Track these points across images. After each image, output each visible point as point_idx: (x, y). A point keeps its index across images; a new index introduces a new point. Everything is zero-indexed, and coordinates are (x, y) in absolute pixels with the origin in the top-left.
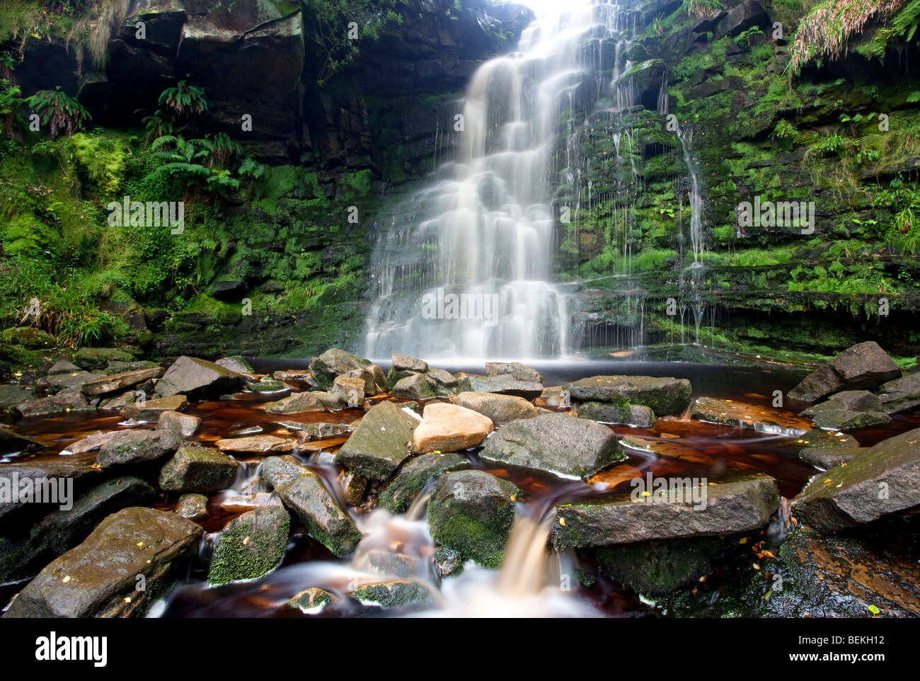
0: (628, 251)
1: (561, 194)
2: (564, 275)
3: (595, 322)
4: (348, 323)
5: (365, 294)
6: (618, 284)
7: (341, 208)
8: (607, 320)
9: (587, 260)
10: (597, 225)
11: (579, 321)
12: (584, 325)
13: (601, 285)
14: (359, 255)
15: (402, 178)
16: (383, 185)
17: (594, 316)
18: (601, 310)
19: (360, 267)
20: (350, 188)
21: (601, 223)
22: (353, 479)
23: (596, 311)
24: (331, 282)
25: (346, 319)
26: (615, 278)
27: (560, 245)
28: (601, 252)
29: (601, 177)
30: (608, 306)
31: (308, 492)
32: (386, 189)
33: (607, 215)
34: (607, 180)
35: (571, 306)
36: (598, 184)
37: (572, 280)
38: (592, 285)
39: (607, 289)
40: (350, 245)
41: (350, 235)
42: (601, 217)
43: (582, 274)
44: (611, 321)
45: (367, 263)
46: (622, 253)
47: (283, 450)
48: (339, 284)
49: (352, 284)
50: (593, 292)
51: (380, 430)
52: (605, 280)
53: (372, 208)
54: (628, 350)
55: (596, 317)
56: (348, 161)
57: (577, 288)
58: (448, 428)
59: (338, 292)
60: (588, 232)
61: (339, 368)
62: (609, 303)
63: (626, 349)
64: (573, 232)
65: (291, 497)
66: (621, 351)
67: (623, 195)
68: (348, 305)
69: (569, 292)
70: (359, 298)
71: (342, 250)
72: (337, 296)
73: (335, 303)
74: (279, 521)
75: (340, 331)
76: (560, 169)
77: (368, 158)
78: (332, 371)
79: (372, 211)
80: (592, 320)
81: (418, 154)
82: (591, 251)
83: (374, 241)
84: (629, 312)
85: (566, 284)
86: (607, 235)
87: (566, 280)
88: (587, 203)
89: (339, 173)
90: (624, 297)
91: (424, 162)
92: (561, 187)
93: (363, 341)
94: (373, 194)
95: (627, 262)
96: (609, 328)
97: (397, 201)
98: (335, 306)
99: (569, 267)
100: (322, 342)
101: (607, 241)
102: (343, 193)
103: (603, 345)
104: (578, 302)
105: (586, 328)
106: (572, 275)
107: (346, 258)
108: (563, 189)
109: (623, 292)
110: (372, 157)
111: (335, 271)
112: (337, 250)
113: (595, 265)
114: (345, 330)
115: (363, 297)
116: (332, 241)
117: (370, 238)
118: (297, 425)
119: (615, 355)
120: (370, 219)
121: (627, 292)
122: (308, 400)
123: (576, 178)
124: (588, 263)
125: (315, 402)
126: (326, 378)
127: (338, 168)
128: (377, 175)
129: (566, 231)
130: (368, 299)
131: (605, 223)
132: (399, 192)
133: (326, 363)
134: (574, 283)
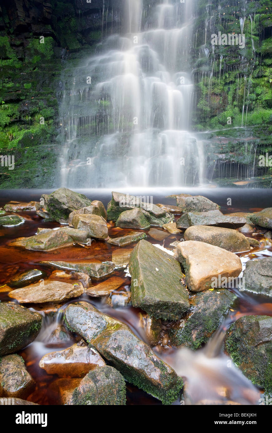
0: (245, 109)
1: (200, 65)
2: (199, 126)
3: (223, 160)
4: (45, 162)
5: (56, 139)
6: (238, 134)
7: (32, 69)
8: (232, 159)
9: (216, 116)
10: (223, 89)
11: (212, 160)
12: (216, 163)
13: (226, 134)
14: (50, 108)
15: (76, 46)
16: (63, 51)
17: (223, 156)
18: (227, 152)
19: (51, 118)
20: (37, 52)
21: (226, 88)
22: (153, 322)
23: (224, 153)
24: (27, 128)
25: (43, 158)
26: (235, 129)
27: (197, 104)
28: (224, 110)
29: (229, 53)
30: (233, 149)
31: (128, 346)
32: (65, 55)
33: (232, 82)
34: (234, 55)
35: (207, 149)
36: (227, 58)
37: (205, 130)
38: (219, 134)
39: (231, 137)
40: (43, 100)
41: (42, 91)
42: (226, 84)
43: (211, 126)
44: (234, 159)
45: (57, 114)
46: (241, 111)
47: (76, 296)
48: (35, 130)
49: (45, 131)
50: (221, 139)
51: (155, 270)
52: (229, 130)
53: (56, 70)
54: (245, 181)
55: (224, 158)
56: (34, 28)
57: (210, 136)
58: (215, 267)
59: (35, 137)
60: (217, 95)
61: (70, 204)
62: (233, 147)
63: (243, 180)
64: (207, 95)
65: (113, 352)
66: (240, 181)
67: (244, 67)
68: (44, 147)
69: (205, 139)
70: (52, 141)
71: (36, 104)
72: (34, 140)
73: (33, 145)
74: (117, 386)
75: (40, 167)
76: (198, 45)
77: (49, 27)
78: (65, 207)
79: (57, 72)
80: (221, 159)
81: (88, 27)
82: (219, 109)
83: (61, 96)
84: (246, 153)
85: (202, 133)
86: (230, 98)
87: (201, 130)
88: (218, 72)
89: (26, 38)
90: (243, 143)
91: (92, 33)
92: (200, 59)
93: (58, 174)
94: (56, 58)
95: (244, 117)
96: (233, 164)
97: (75, 65)
98: (34, 147)
99: (203, 120)
100: (27, 176)
101: (230, 102)
102: (31, 56)
103: (228, 177)
104: (211, 146)
105: (217, 165)
106: (204, 126)
107: (40, 110)
108: (201, 61)
109: (242, 139)
110: (52, 26)
111: (31, 120)
112: (32, 103)
113: (221, 119)
114: (44, 166)
115: (55, 141)
116: (26, 95)
117: (57, 94)
118: (70, 266)
119: (237, 184)
120: (56, 79)
121: (246, 140)
122: (62, 237)
123: (211, 52)
124: (216, 117)
125: (67, 238)
126: (59, 213)
127: (26, 34)
128: (57, 43)
129: (202, 94)
130: (59, 143)
131: (229, 88)
132: (76, 58)
133: (60, 201)
134: (206, 132)
